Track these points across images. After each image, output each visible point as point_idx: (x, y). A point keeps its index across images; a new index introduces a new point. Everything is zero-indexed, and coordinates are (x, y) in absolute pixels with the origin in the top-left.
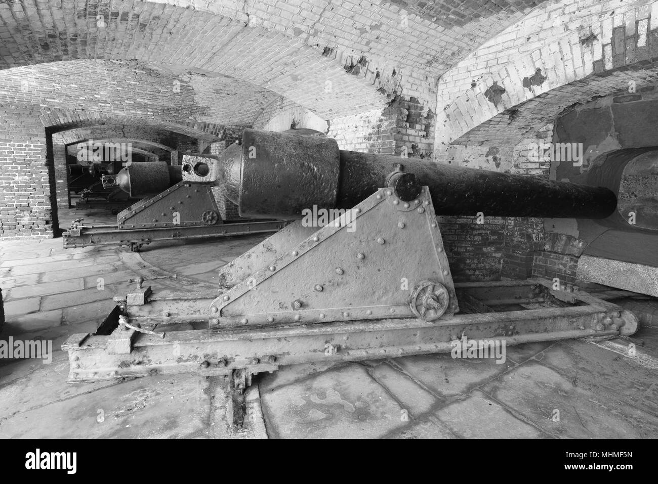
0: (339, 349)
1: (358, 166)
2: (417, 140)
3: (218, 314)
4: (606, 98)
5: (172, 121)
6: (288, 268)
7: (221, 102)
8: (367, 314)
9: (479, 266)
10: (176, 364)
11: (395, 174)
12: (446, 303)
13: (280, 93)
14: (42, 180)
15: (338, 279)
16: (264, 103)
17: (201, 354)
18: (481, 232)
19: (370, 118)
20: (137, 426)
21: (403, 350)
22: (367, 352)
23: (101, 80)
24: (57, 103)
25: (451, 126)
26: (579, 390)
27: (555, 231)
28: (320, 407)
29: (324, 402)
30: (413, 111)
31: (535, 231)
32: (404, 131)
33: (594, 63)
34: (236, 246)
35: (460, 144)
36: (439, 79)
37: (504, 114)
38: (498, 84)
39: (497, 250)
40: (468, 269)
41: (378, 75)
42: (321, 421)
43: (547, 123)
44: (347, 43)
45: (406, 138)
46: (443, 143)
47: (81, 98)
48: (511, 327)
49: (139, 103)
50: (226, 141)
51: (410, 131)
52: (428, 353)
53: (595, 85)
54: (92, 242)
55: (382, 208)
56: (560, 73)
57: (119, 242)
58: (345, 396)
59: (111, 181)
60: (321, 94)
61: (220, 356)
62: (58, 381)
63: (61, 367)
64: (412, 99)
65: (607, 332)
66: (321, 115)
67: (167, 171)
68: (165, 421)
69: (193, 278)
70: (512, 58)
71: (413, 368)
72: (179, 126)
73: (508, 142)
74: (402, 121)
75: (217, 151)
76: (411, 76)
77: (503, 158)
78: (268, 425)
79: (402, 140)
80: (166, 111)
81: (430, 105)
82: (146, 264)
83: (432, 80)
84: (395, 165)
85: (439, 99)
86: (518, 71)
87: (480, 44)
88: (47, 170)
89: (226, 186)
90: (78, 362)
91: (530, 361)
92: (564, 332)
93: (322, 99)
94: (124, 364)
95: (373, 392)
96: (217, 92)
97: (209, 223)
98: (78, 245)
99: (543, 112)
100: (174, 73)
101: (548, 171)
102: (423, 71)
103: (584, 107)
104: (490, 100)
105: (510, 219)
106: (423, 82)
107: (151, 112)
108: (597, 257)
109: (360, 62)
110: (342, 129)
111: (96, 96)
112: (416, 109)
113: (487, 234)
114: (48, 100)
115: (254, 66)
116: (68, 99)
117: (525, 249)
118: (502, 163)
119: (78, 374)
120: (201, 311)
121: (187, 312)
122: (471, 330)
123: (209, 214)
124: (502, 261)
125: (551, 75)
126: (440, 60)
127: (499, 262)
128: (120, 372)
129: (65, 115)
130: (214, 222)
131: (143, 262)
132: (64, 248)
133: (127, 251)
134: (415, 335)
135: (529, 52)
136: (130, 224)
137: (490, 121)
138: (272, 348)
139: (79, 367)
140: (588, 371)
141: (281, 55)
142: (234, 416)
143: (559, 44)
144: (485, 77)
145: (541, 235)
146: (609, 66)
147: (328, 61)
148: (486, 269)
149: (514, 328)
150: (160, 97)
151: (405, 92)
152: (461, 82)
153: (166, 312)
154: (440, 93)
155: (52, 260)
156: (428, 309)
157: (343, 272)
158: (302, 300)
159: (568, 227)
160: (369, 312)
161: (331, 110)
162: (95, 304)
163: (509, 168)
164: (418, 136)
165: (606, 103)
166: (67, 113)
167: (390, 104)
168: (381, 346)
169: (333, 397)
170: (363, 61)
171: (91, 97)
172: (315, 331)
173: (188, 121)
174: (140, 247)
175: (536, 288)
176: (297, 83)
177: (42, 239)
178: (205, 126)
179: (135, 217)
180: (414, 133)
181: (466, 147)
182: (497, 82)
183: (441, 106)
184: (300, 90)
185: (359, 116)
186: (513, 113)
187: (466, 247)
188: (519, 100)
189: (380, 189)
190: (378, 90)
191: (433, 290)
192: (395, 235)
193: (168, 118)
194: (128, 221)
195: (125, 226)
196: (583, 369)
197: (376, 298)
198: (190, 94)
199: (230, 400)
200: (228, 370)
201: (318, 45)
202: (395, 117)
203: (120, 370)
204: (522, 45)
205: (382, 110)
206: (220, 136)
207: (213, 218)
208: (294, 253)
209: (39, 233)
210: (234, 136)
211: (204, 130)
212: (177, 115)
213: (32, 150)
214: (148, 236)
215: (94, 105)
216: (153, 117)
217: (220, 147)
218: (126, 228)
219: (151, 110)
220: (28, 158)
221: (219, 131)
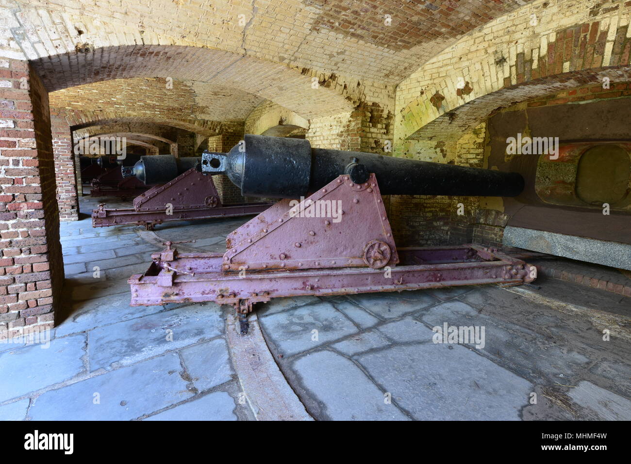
0: (312, 288)
1: (325, 159)
2: (379, 136)
3: (229, 261)
4: (522, 103)
5: (176, 119)
6: (276, 231)
7: (218, 102)
8: (332, 264)
9: (431, 237)
10: (201, 295)
11: (350, 165)
12: (388, 256)
13: (269, 99)
14: (68, 171)
15: (312, 239)
16: (255, 102)
17: (217, 289)
18: (432, 209)
19: (341, 119)
20: (177, 334)
21: (358, 289)
22: (332, 291)
23: (118, 86)
24: (80, 105)
25: (406, 125)
26: (482, 315)
27: (488, 208)
28: (299, 324)
29: (302, 322)
30: (375, 113)
31: (473, 208)
32: (368, 130)
33: (505, 79)
34: (234, 225)
35: (413, 139)
36: (396, 87)
37: (444, 116)
38: (440, 93)
39: (446, 224)
40: (421, 239)
41: (345, 87)
42: (299, 331)
43: (481, 122)
44: (319, 64)
45: (369, 135)
46: (400, 138)
47: (100, 101)
48: (439, 275)
49: (149, 104)
50: (223, 135)
51: (372, 130)
52: (376, 291)
53: (509, 94)
54: (115, 222)
55: (342, 189)
56: (482, 86)
57: (137, 222)
58: (316, 319)
59: (128, 171)
60: (302, 100)
61: (230, 291)
62: (117, 311)
63: (117, 304)
64: (374, 104)
65: (513, 280)
66: (303, 115)
68: (196, 331)
69: (201, 249)
70: (449, 73)
71: (366, 304)
72: (182, 123)
73: (452, 137)
74: (366, 121)
75: (214, 144)
76: (373, 85)
77: (448, 150)
78: (264, 333)
79: (366, 137)
80: (171, 110)
81: (389, 108)
82: (161, 239)
83: (390, 88)
84: (352, 158)
85: (397, 103)
86: (453, 83)
87: (427, 61)
88: (72, 163)
89: (232, 175)
90: (136, 293)
91: (453, 300)
92: (480, 279)
93: (303, 104)
94: (167, 295)
95: (336, 317)
96: (215, 94)
97: (211, 206)
98: (104, 225)
99: (475, 114)
100: (180, 80)
101: (482, 160)
102: (382, 82)
103: (507, 110)
104: (435, 105)
105: (455, 199)
106: (383, 90)
107: (158, 111)
108: (517, 227)
109: (331, 77)
110: (319, 127)
111: (113, 99)
112: (378, 112)
113: (436, 211)
114: (72, 103)
115: (249, 80)
116: (90, 102)
117: (466, 223)
118: (448, 154)
119: (137, 301)
120: (214, 267)
121: (203, 267)
122: (408, 276)
123: (210, 198)
124: (449, 233)
125: (476, 88)
126: (396, 74)
127: (447, 233)
128: (164, 300)
129: (86, 116)
130: (214, 206)
131: (158, 238)
132: (93, 227)
133: (143, 230)
134: (367, 279)
135: (461, 69)
136: (146, 208)
137: (434, 121)
138: (266, 286)
139: (137, 296)
140: (494, 305)
141: (270, 73)
142: (241, 328)
143: (481, 63)
144: (430, 87)
145: (478, 211)
146: (514, 82)
147: (305, 78)
148: (437, 240)
149: (441, 275)
150: (166, 99)
151: (368, 99)
152: (413, 90)
153: (188, 267)
154: (397, 98)
155: (83, 237)
156: (375, 261)
157: (315, 234)
158: (287, 253)
159: (496, 204)
160: (333, 262)
161: (310, 112)
162: (129, 267)
163: (454, 158)
164: (380, 133)
165: (522, 107)
166: (88, 114)
167: (357, 108)
168: (343, 287)
169: (308, 319)
170: (333, 77)
171: (109, 100)
172: (296, 274)
173: (189, 118)
174: (154, 226)
175: (469, 252)
176: (282, 92)
177: (69, 222)
178: (205, 123)
179: (150, 201)
180: (376, 131)
181: (418, 141)
182: (438, 91)
183: (398, 109)
184: (285, 97)
185: (333, 117)
186: (452, 115)
187: (420, 222)
188: (454, 106)
189: (340, 176)
190: (346, 98)
191: (379, 247)
192: (351, 208)
193: (172, 116)
194: (144, 205)
195: (142, 209)
196: (490, 304)
197: (339, 252)
198: (192, 96)
199: (238, 321)
200: (236, 300)
201: (297, 67)
202: (360, 119)
203: (164, 299)
204: (456, 63)
205: (350, 113)
206: (217, 131)
207: (214, 202)
208: (280, 220)
209: (67, 216)
210: (229, 130)
211: (203, 126)
212: (180, 113)
213: (59, 146)
214: (161, 217)
215: (110, 107)
216: (160, 116)
217: (218, 140)
218: (142, 210)
219: (159, 110)
220: (57, 153)
221: (216, 127)
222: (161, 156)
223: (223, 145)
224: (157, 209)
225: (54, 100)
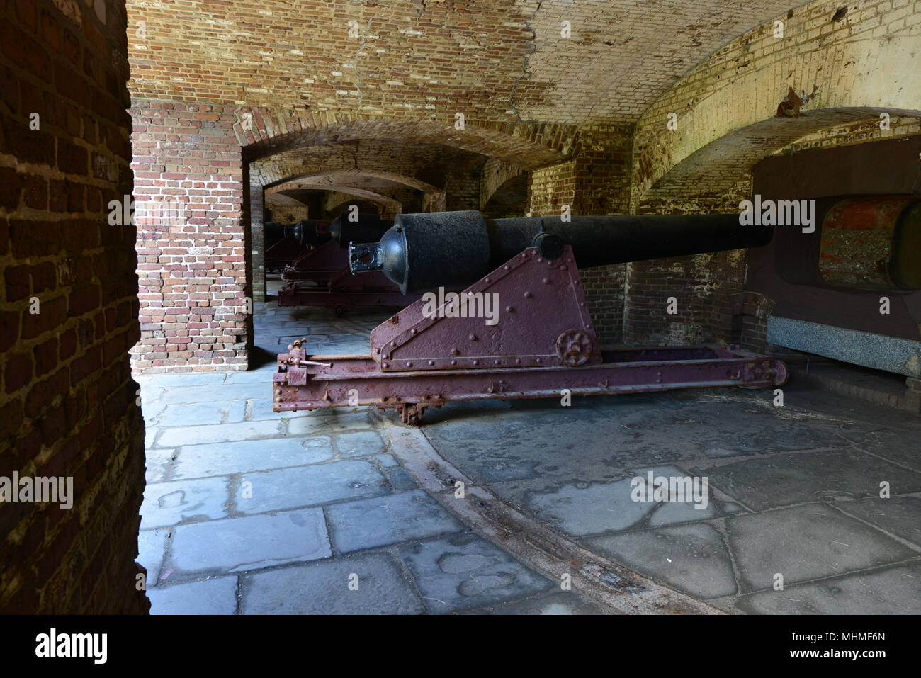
5: (471, 123)
7: (587, 65)
14: (233, 254)
24: (264, 95)
47: (307, 81)
49: (413, 85)
50: (578, 162)
54: (328, 398)
57: (380, 400)
59: (365, 257)
67: (484, 232)
75: (550, 185)
80: (462, 98)
88: (243, 234)
97: (572, 361)
98: (300, 404)
107: (433, 103)
111: (334, 73)
114: (248, 89)
116: (284, 83)
123: (572, 338)
129: (275, 120)
130: (583, 359)
133: (395, 422)
136: (405, 360)
150: (457, 66)
166: (280, 115)
171: (325, 77)
173: (502, 119)
174: (423, 413)
177: (229, 373)
178: (536, 129)
179: (415, 342)
194: (401, 351)
195: (394, 363)
198: (524, 50)
206: (565, 151)
207: (581, 349)
209: (225, 359)
210: (595, 148)
211: (533, 140)
212: (483, 106)
213: (218, 193)
214: (440, 388)
215: (328, 96)
216: (434, 116)
217: (560, 176)
218: (394, 367)
219: (434, 99)
220: (212, 210)
221: (564, 140)
222: (448, 213)
223: (577, 187)
224: (433, 364)
225: (211, 84)
